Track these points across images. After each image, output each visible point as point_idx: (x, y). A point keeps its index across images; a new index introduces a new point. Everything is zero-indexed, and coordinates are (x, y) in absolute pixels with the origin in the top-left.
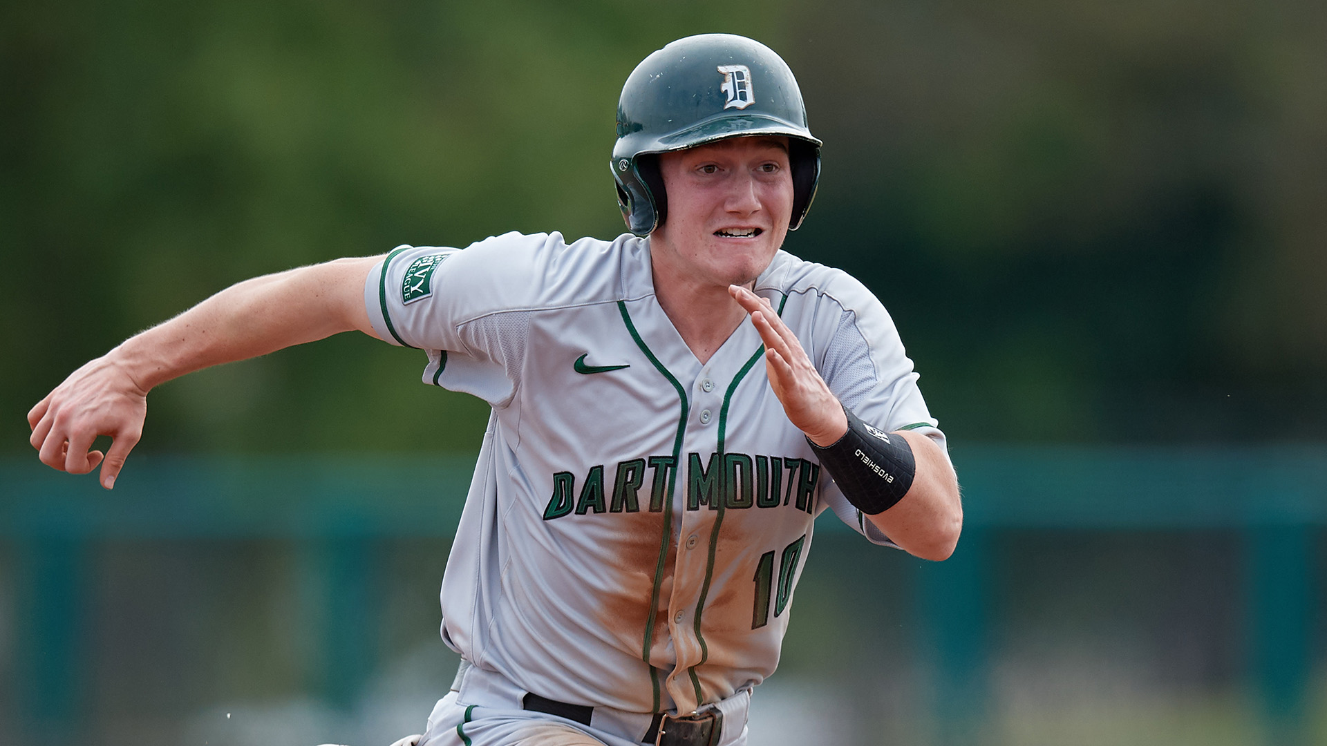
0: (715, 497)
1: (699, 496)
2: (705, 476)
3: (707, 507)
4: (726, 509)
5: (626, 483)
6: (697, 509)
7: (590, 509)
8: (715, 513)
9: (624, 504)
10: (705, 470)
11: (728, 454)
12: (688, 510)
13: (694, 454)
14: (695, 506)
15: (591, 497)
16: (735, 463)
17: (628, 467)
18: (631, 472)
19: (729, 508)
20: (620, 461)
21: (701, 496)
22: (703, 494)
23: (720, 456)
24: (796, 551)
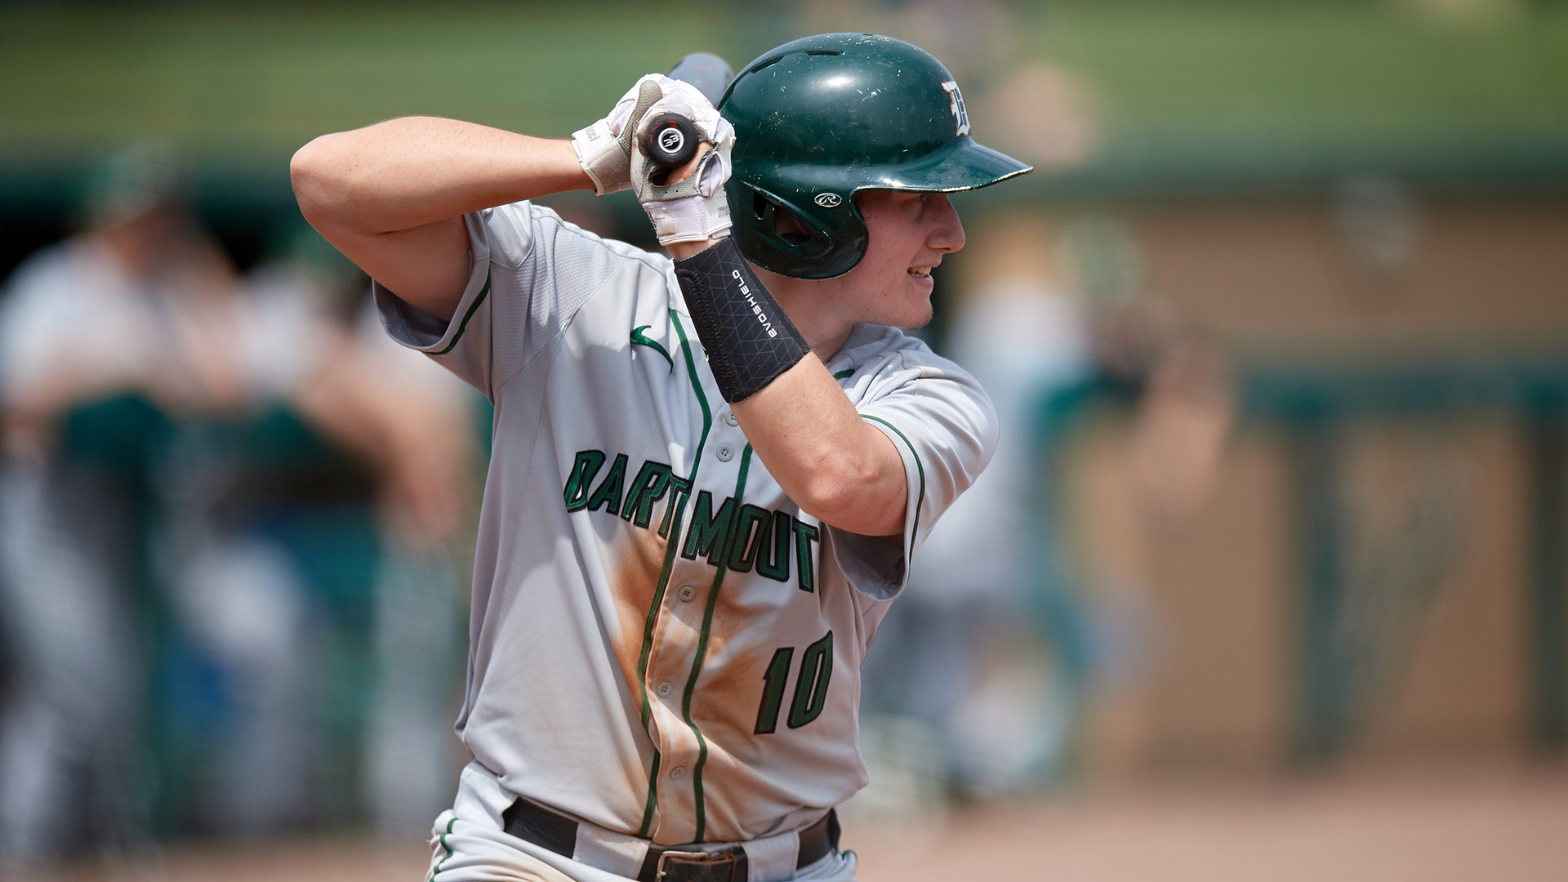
0: (718, 550)
1: (699, 545)
2: (712, 522)
3: (705, 560)
4: (728, 570)
5: (645, 487)
6: (693, 558)
7: (605, 504)
8: (714, 570)
9: (635, 513)
10: (715, 511)
11: (748, 505)
12: (682, 556)
13: (706, 492)
14: (692, 554)
15: (611, 489)
16: (753, 518)
17: (654, 469)
18: (655, 477)
19: (732, 569)
20: (648, 459)
21: (701, 544)
22: (703, 542)
23: (734, 503)
24: (824, 652)
